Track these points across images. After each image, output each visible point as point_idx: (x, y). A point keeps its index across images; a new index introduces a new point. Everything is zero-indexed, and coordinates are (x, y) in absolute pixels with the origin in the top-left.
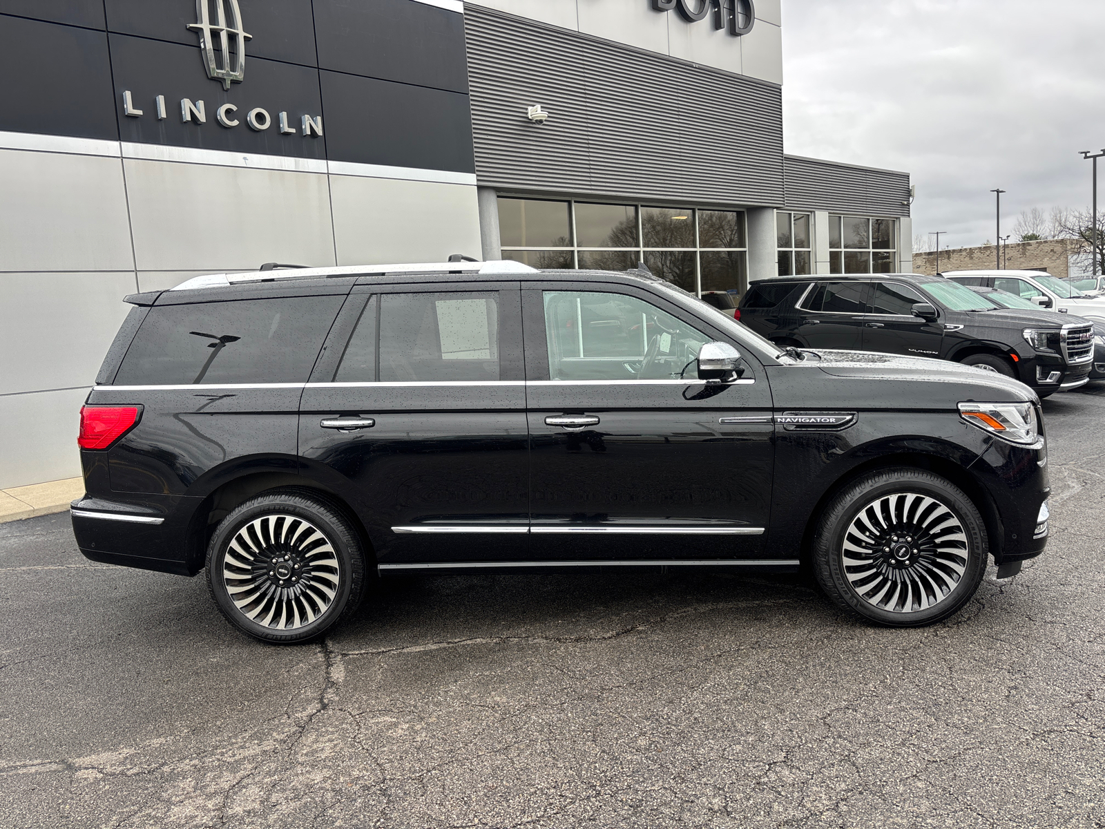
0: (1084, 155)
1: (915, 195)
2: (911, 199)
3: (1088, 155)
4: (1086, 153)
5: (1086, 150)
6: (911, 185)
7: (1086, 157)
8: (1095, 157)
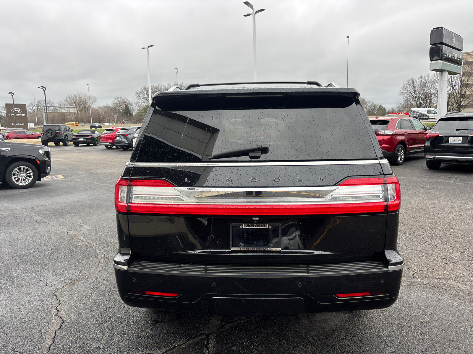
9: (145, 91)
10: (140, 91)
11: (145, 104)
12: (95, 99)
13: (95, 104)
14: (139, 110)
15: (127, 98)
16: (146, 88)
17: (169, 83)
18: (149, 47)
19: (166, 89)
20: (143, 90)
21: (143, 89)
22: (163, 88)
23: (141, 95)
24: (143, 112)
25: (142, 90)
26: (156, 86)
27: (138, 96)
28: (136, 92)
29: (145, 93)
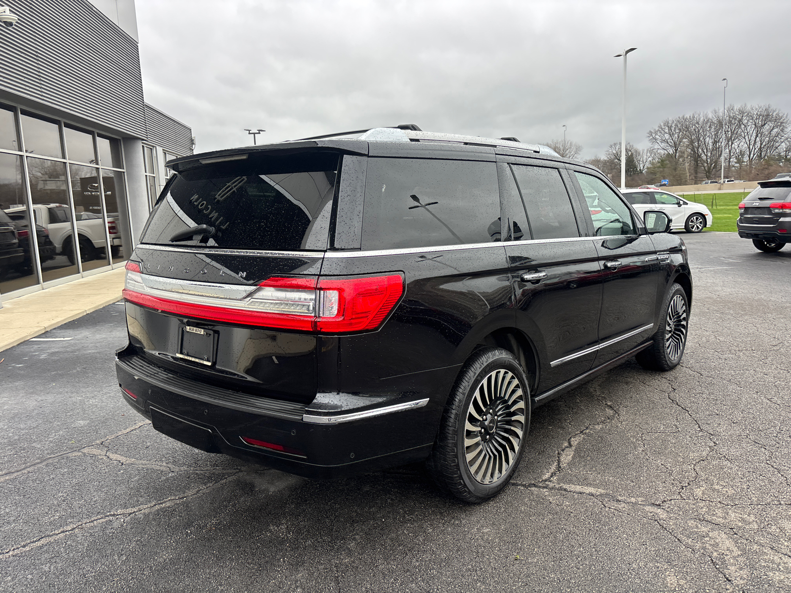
0: (248, 131)
1: (196, 143)
2: (194, 146)
3: (251, 132)
4: (249, 131)
5: (250, 129)
6: (193, 136)
7: (249, 133)
8: (254, 134)
9: (667, 128)
10: (657, 129)
11: (662, 152)
12: (578, 149)
13: (578, 157)
14: (653, 164)
15: (631, 144)
16: (668, 123)
17: (717, 109)
18: (627, 52)
19: (708, 120)
20: (663, 127)
21: (662, 124)
22: (702, 119)
23: (657, 137)
24: (659, 167)
25: (660, 127)
26: (688, 117)
27: (651, 137)
28: (649, 131)
29: (667, 131)
